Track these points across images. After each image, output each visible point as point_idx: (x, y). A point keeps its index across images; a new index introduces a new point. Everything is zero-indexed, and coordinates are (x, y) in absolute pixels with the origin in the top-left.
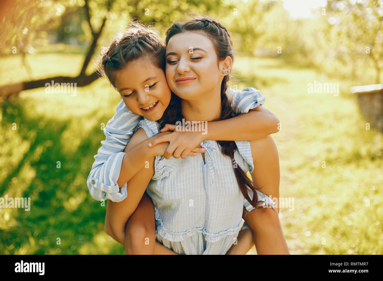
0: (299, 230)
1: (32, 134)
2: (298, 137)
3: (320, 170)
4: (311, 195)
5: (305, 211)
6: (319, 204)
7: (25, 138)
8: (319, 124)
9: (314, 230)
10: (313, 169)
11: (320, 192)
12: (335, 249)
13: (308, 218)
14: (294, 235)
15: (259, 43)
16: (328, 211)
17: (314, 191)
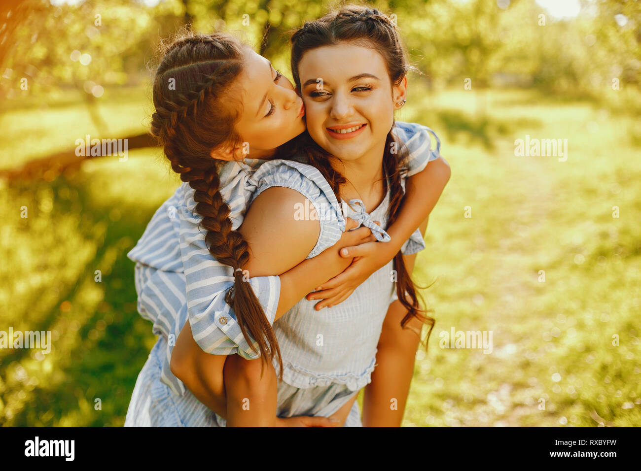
0: (542, 371)
1: (100, 231)
2: (554, 216)
3: (587, 269)
4: (568, 313)
5: (556, 340)
6: (581, 326)
7: (87, 237)
8: (590, 192)
9: (568, 372)
10: (574, 267)
11: (584, 306)
12: (601, 401)
13: (560, 351)
14: (533, 381)
15: (494, 62)
16: (595, 337)
17: (574, 305)
